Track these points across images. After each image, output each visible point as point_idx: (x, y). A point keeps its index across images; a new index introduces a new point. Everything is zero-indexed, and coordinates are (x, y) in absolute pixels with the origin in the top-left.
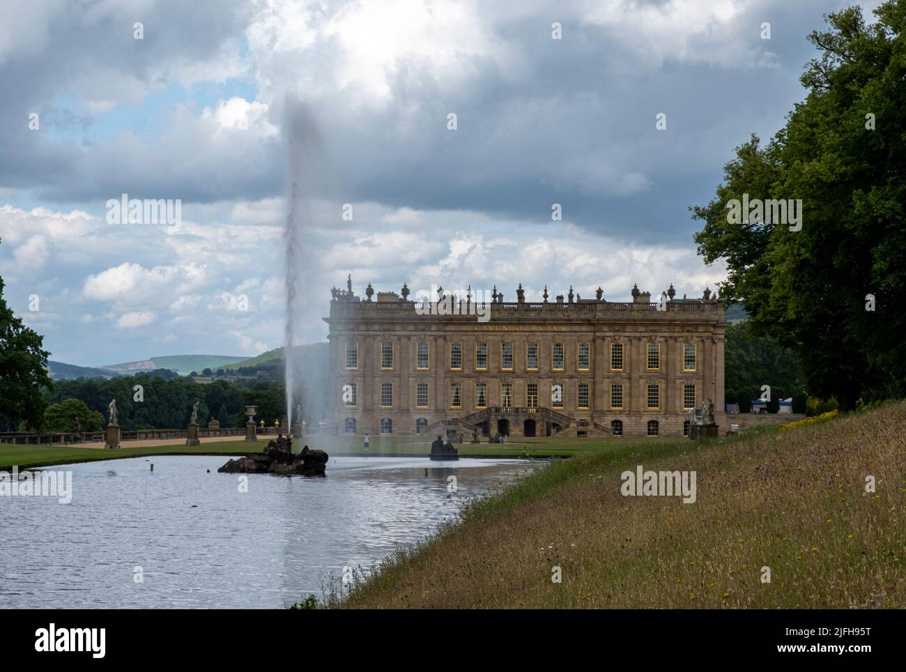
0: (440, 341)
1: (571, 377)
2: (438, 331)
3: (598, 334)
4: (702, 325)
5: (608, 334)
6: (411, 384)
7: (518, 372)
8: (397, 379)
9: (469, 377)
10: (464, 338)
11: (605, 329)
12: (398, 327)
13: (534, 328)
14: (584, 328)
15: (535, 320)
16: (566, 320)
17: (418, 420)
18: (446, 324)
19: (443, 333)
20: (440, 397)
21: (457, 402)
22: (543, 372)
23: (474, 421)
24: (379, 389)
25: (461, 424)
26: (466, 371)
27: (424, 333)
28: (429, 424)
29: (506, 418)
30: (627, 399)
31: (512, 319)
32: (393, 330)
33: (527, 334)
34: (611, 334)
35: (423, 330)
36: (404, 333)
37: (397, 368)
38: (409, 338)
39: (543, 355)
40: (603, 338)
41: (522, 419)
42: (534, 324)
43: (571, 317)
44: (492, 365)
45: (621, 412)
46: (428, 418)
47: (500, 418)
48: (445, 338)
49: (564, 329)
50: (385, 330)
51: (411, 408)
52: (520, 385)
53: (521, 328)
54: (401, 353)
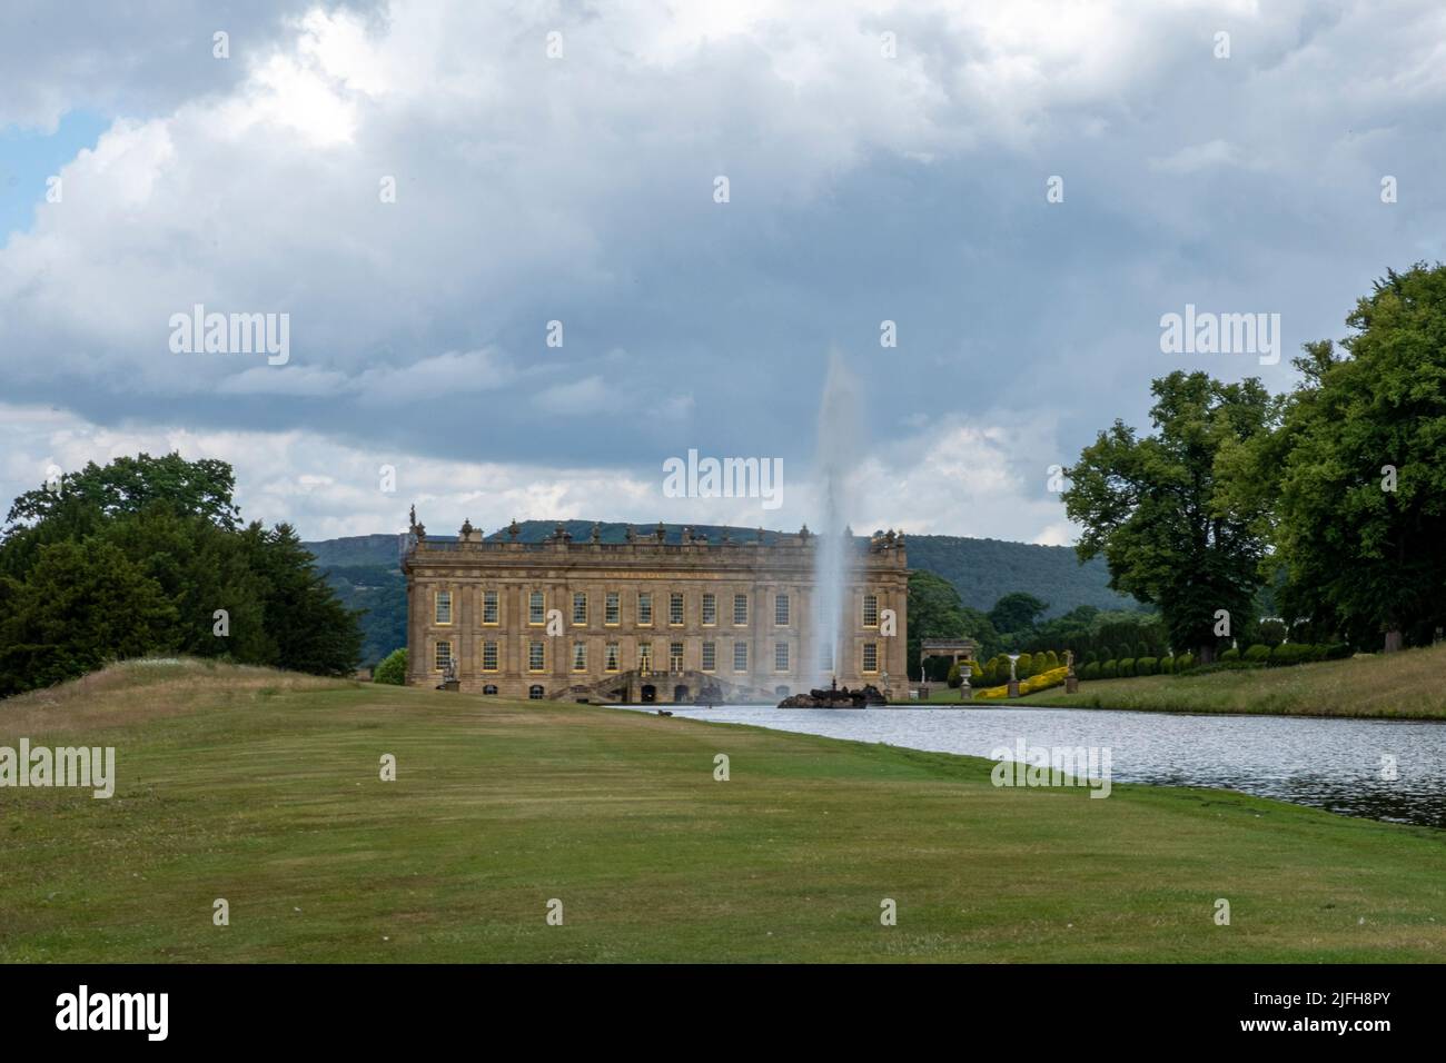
0: (561, 591)
1: (725, 634)
2: (557, 578)
3: (759, 583)
4: (886, 573)
5: (771, 583)
6: (522, 643)
7: (659, 628)
8: (504, 637)
9: (596, 634)
10: (591, 587)
11: (768, 576)
12: (505, 573)
13: (679, 575)
14: (741, 576)
15: (681, 565)
16: (720, 566)
17: (532, 688)
18: (568, 570)
19: (563, 581)
20: (561, 659)
21: (580, 665)
22: (691, 629)
23: (608, 688)
24: (480, 649)
25: (595, 692)
26: (593, 627)
27: (538, 580)
28: (546, 692)
29: (653, 684)
30: (795, 660)
31: (651, 564)
32: (500, 577)
33: (671, 582)
34: (775, 583)
35: (538, 577)
36: (512, 580)
37: (505, 623)
38: (520, 586)
39: (690, 608)
40: (766, 588)
41: (673, 685)
42: (680, 571)
43: (726, 563)
44: (626, 620)
45: (787, 677)
46: (543, 684)
47: (644, 684)
48: (567, 588)
49: (716, 576)
50: (488, 576)
51: (522, 673)
52: (661, 644)
53: (663, 575)
54: (509, 604)
